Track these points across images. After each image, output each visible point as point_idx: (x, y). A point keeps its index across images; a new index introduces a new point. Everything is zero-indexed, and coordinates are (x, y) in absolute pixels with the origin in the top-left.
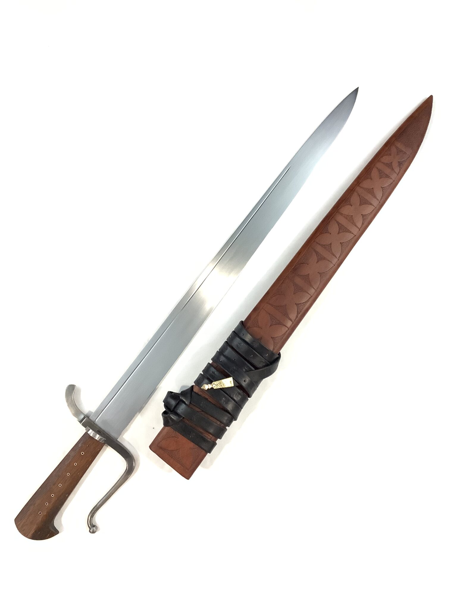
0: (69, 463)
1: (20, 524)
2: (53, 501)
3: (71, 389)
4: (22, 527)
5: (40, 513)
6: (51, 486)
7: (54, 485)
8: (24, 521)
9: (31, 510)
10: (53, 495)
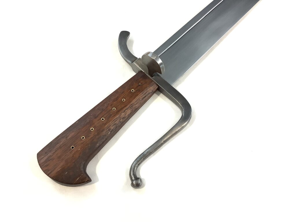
0: (117, 98)
1: (43, 158)
2: (92, 136)
3: (124, 36)
4: (46, 161)
5: (73, 148)
6: (91, 119)
7: (96, 118)
8: (49, 155)
9: (61, 143)
10: (92, 129)
